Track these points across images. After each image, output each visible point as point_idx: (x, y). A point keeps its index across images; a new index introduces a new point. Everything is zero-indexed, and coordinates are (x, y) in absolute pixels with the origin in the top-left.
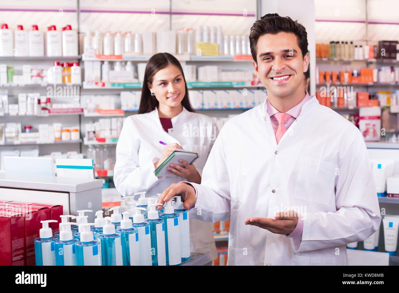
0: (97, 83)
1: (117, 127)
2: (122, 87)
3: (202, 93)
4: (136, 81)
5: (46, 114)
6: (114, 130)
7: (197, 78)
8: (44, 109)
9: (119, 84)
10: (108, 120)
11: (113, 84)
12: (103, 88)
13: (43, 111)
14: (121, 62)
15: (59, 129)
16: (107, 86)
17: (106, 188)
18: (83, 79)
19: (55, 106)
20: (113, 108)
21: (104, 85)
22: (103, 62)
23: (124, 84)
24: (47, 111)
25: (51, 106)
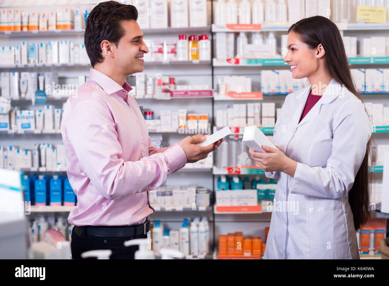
0: (228, 60)
1: (255, 114)
2: (260, 65)
3: (364, 72)
4: (278, 57)
5: (168, 97)
6: (250, 117)
7: (358, 52)
8: (166, 91)
9: (256, 60)
10: (243, 106)
11: (250, 60)
12: (236, 65)
13: (164, 94)
14: (262, 33)
15: (184, 115)
16: (242, 63)
17: (240, 189)
18: (213, 55)
19: (179, 88)
20: (249, 90)
21: (237, 61)
22: (237, 34)
23: (264, 60)
24: (169, 94)
25: (175, 88)
